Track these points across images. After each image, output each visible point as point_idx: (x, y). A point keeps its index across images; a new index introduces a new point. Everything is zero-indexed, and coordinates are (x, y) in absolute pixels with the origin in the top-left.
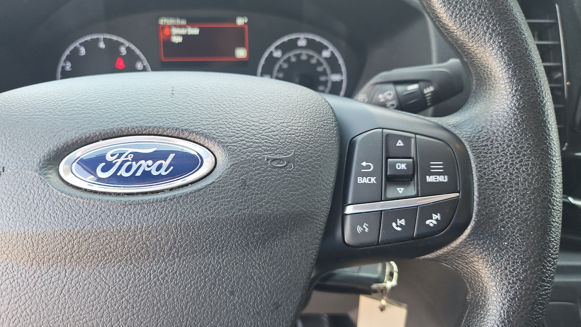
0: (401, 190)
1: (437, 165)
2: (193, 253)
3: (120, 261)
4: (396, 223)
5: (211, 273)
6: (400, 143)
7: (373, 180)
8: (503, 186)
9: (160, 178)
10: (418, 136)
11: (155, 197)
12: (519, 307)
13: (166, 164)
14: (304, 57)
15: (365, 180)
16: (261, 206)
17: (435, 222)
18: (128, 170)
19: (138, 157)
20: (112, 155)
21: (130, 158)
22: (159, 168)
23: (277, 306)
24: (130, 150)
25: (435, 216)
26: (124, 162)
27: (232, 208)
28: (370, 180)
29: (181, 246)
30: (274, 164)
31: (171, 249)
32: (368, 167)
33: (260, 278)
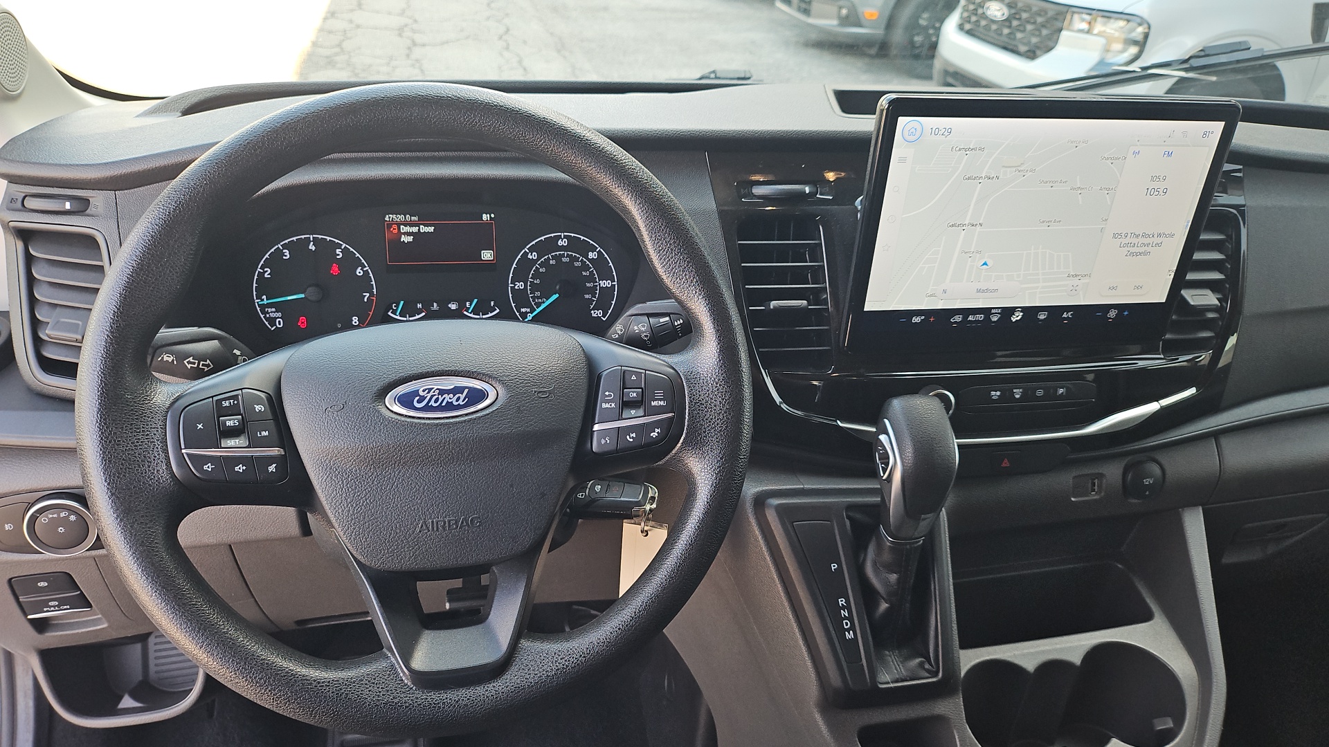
0: (633, 412)
1: (659, 393)
2: (484, 458)
3: (433, 464)
4: (630, 436)
5: (497, 472)
6: (634, 378)
7: (613, 405)
8: (706, 407)
9: (459, 407)
10: (647, 372)
11: (457, 420)
12: (714, 492)
13: (462, 397)
14: (565, 260)
15: (608, 406)
16: (532, 425)
17: (657, 435)
18: (436, 402)
19: (442, 392)
20: (424, 391)
21: (436, 393)
22: (458, 399)
23: (543, 495)
24: (436, 387)
25: (657, 430)
26: (432, 396)
27: (511, 426)
28: (611, 405)
29: (476, 453)
30: (539, 395)
31: (469, 455)
32: (610, 396)
33: (531, 476)
